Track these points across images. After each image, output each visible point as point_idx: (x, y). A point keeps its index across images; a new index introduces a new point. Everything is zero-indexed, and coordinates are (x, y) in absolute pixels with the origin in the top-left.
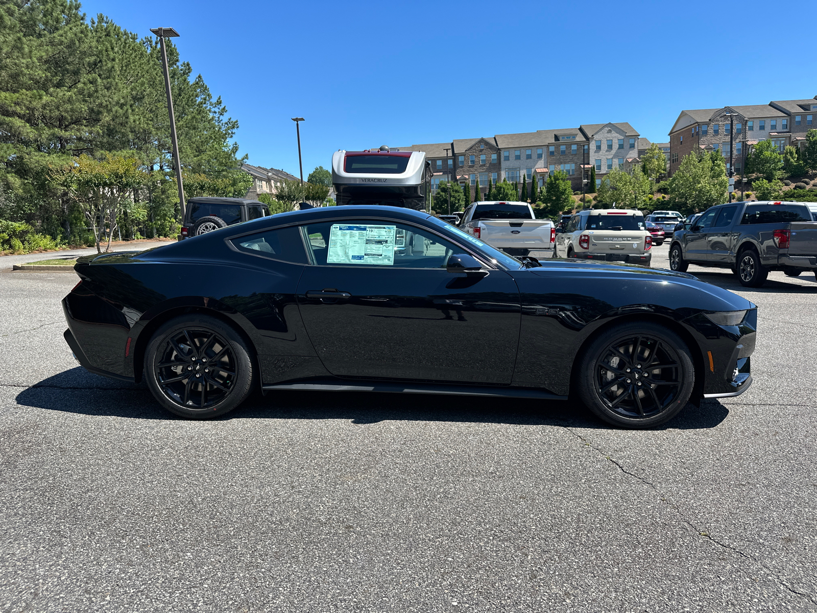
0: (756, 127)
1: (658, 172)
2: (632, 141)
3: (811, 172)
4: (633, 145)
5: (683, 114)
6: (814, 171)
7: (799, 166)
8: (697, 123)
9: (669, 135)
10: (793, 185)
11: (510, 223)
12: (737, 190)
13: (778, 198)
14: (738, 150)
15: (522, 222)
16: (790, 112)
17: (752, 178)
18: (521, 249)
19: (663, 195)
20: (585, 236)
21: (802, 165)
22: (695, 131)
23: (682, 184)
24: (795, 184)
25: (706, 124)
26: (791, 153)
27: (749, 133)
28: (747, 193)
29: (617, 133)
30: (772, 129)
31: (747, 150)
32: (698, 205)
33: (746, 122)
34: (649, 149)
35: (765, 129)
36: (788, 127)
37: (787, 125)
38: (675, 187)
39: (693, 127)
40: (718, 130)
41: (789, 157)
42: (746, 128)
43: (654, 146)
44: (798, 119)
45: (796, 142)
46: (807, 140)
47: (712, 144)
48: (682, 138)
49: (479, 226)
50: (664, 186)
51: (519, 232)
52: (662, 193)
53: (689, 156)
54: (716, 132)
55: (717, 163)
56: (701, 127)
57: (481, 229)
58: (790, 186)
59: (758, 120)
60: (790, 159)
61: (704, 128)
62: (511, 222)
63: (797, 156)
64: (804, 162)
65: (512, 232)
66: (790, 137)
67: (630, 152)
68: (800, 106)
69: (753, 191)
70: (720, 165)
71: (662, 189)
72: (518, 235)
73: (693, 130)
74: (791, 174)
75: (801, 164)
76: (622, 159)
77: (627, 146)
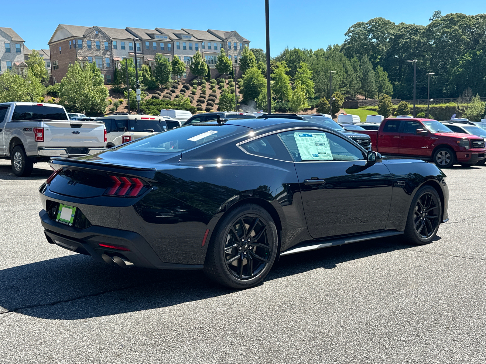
0: (119, 47)
1: (40, 76)
2: (18, 46)
3: (160, 86)
4: (19, 50)
5: (60, 28)
6: (163, 86)
7: (152, 81)
8: (73, 37)
9: (48, 44)
10: (151, 96)
11: (71, 125)
12: (112, 97)
13: (143, 105)
14: (108, 64)
15: (81, 124)
16: (142, 38)
17: (122, 88)
18: (81, 148)
19: (53, 98)
20: (126, 136)
21: (155, 80)
22: (72, 43)
23: (70, 90)
24: (152, 95)
25: (81, 39)
26: (146, 70)
27: (114, 51)
28: (120, 100)
29: (3, 37)
30: (130, 50)
31: (114, 65)
32: (85, 108)
33: (112, 42)
34: (31, 55)
35: (126, 49)
36: (141, 49)
37: (140, 48)
38: (64, 91)
39: (70, 40)
40: (91, 45)
41: (145, 73)
42: (111, 47)
43: (36, 53)
44: (147, 44)
45: (148, 62)
46: (156, 61)
47: (87, 57)
48: (60, 49)
49: (42, 127)
50: (53, 90)
51: (79, 133)
52: (51, 96)
53: (74, 65)
54: (90, 47)
55: (97, 74)
56: (77, 41)
57: (45, 130)
58: (149, 96)
59: (120, 41)
60: (146, 75)
61: (80, 42)
62: (72, 123)
63: (150, 73)
64: (156, 78)
65: (73, 132)
66: (143, 58)
67: (17, 56)
68: (147, 34)
69: (125, 98)
70: (100, 75)
71: (51, 93)
72: (78, 135)
73: (70, 43)
74: (149, 87)
75: (153, 79)
76: (10, 62)
77: (13, 50)
